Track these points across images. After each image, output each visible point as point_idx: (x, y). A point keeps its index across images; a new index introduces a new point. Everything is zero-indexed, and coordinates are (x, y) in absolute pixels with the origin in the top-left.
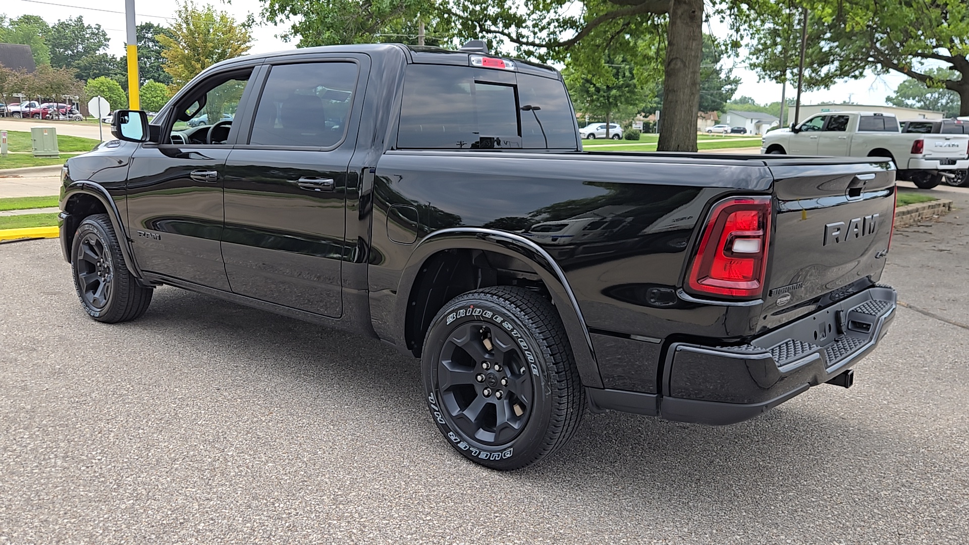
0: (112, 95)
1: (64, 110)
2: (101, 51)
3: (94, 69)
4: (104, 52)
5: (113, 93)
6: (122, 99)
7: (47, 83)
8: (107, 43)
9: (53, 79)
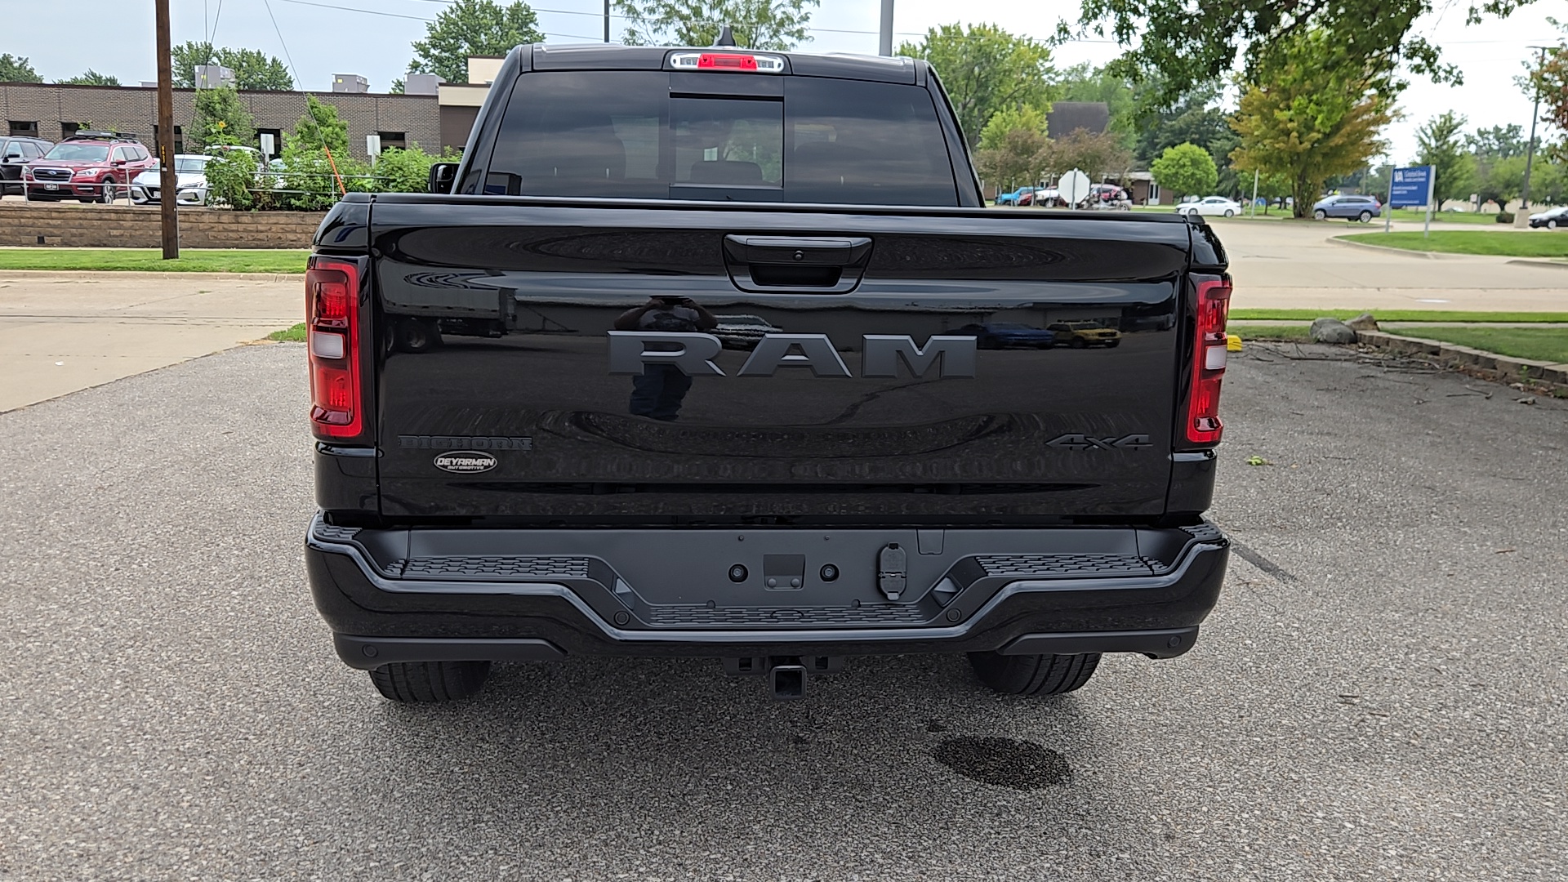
0: (1196, 172)
1: (1108, 194)
2: (1209, 107)
3: (1192, 133)
4: (1215, 105)
5: (1198, 169)
6: (1211, 177)
7: (1079, 155)
8: (1221, 91)
9: (1087, 150)
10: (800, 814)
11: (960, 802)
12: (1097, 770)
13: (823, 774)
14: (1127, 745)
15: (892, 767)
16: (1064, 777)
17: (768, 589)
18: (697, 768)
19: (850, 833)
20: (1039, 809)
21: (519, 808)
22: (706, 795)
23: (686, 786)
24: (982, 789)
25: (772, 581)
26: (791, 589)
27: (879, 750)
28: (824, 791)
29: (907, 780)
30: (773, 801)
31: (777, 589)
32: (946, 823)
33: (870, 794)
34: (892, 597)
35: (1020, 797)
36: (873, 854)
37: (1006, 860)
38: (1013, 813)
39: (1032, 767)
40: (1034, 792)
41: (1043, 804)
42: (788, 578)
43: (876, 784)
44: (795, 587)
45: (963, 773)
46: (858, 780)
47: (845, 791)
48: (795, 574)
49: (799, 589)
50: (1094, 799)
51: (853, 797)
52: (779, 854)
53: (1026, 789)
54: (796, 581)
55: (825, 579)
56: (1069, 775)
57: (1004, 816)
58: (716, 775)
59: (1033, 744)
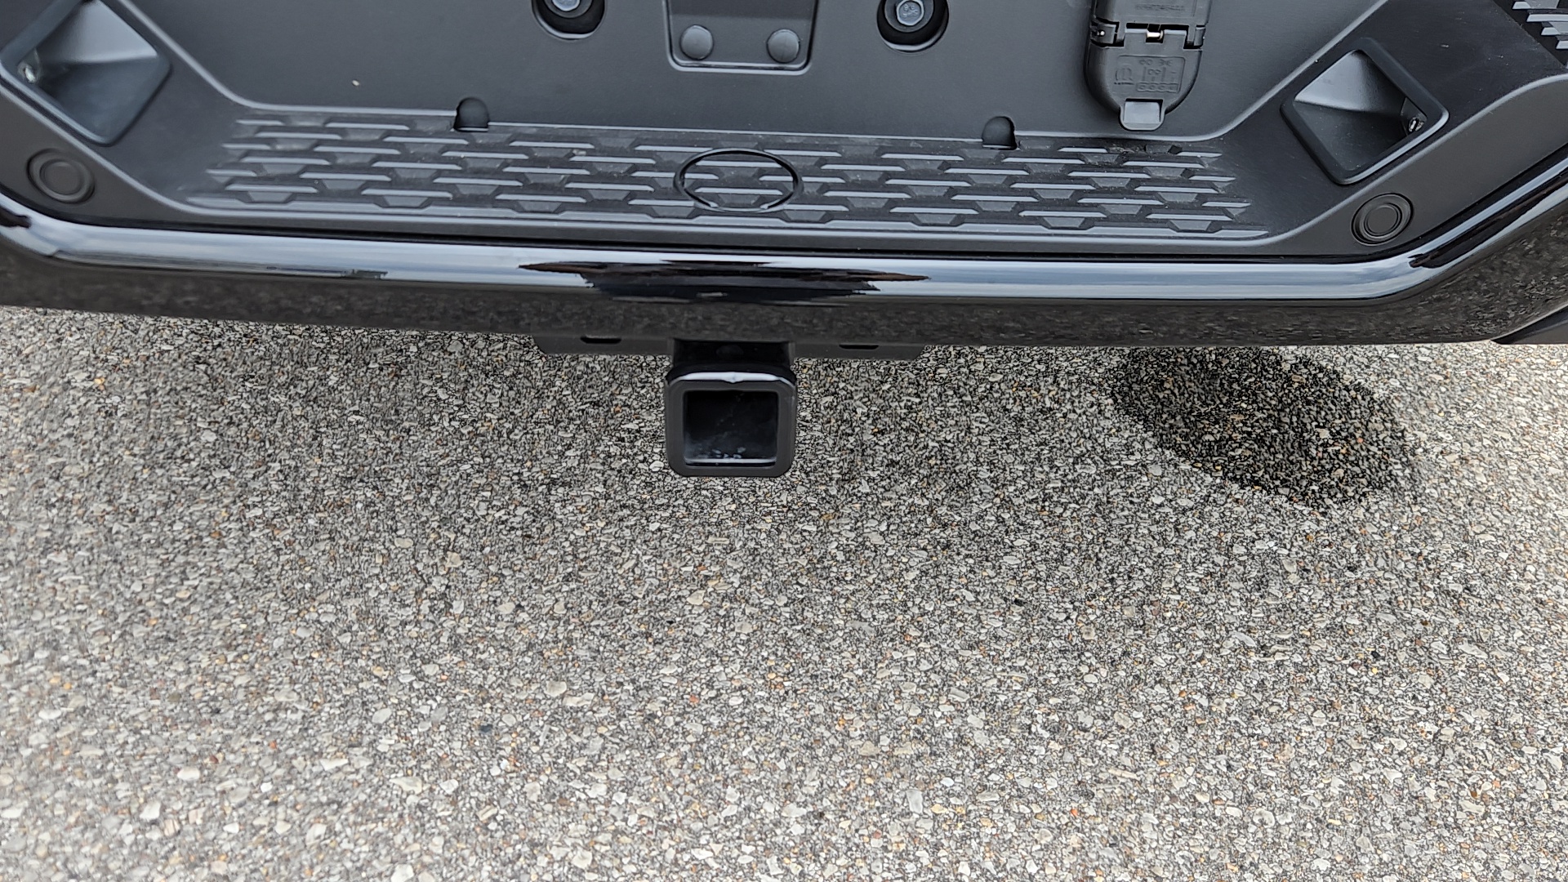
10: (803, 561)
11: (1171, 536)
12: (1467, 450)
13: (868, 437)
14: (1521, 380)
15: (1019, 420)
16: (1397, 469)
17: (682, 66)
18: (596, 404)
19: (913, 632)
20: (1352, 569)
21: (166, 506)
22: (600, 489)
23: (562, 454)
24: (1221, 499)
25: (698, 35)
26: (762, 69)
27: (993, 371)
28: (865, 488)
29: (1051, 460)
30: (747, 513)
31: (716, 67)
32: (1141, 610)
33: (968, 502)
34: (1139, 117)
35: (1306, 526)
36: (962, 713)
37: (1289, 752)
38: (1294, 579)
39: (1325, 434)
40: (1335, 513)
41: (1361, 554)
42: (761, 25)
43: (984, 473)
44: (780, 59)
45: (1176, 448)
46: (944, 459)
47: (912, 492)
48: (783, 13)
49: (794, 71)
50: (1476, 545)
51: (931, 509)
52: (736, 701)
53: (1317, 502)
54: (787, 38)
55: (890, 33)
56: (1408, 464)
57: (1274, 589)
58: (632, 426)
59: (1321, 369)
